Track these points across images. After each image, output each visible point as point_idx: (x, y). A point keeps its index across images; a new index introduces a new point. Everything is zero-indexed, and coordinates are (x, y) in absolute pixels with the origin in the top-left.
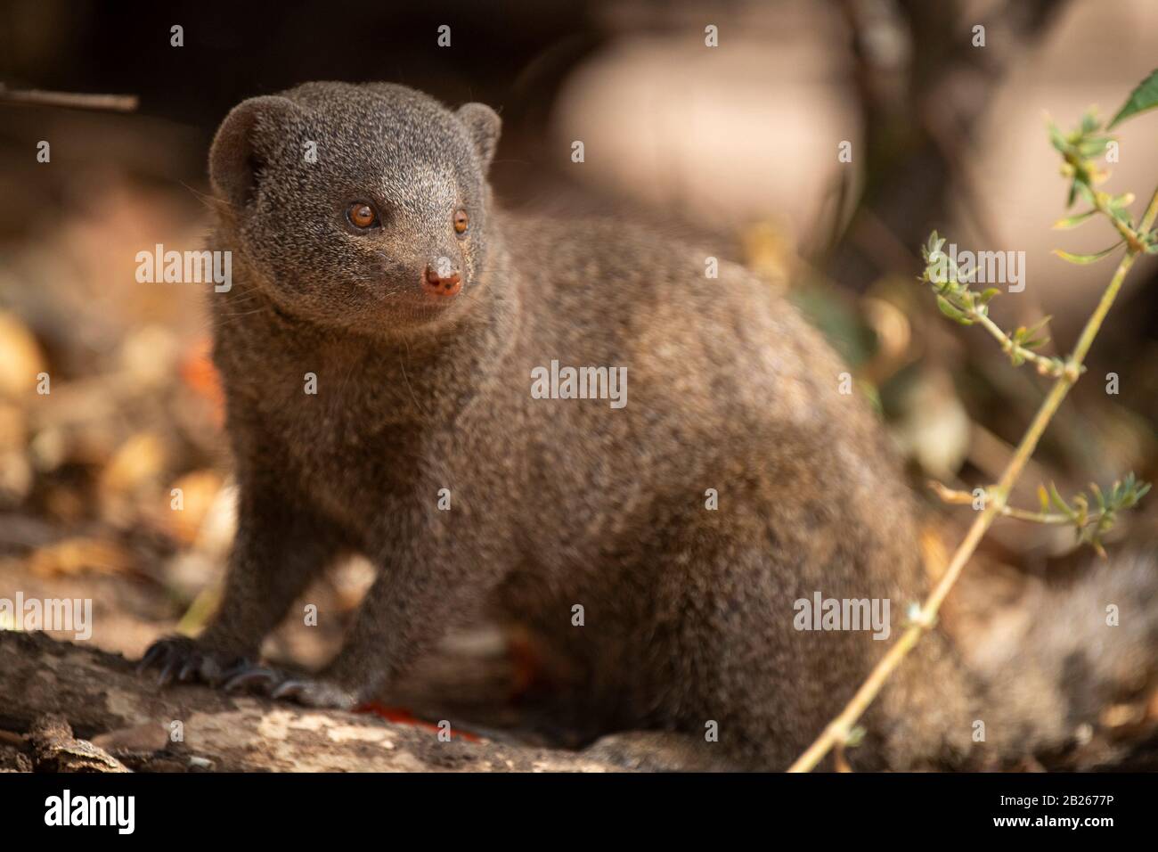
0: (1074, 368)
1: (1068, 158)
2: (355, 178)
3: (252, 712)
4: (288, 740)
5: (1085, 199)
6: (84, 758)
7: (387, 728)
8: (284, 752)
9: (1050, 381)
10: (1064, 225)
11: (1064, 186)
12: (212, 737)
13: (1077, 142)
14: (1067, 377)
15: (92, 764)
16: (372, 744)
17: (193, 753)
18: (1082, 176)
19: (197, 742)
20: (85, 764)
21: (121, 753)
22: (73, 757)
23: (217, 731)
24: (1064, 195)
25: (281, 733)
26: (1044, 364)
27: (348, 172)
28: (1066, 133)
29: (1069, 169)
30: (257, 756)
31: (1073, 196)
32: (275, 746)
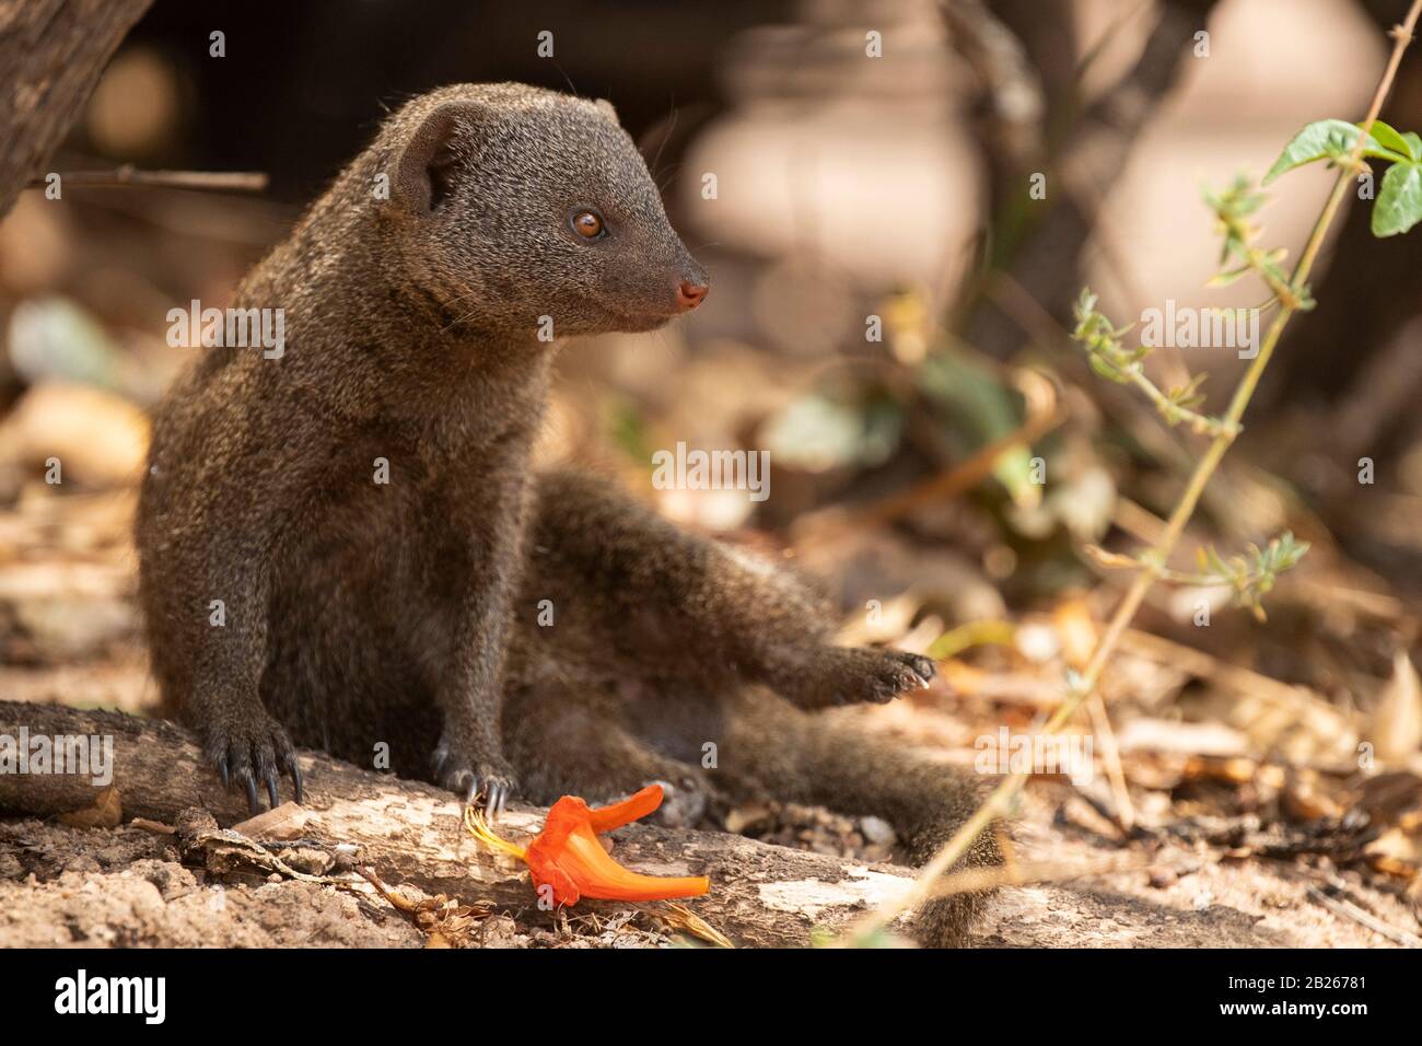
0: (1230, 427)
1: (1223, 216)
2: (578, 185)
3: (394, 798)
4: (432, 827)
5: (1237, 258)
6: (231, 844)
7: (533, 812)
8: (429, 839)
9: (1208, 439)
10: (1219, 283)
11: (1218, 242)
12: (354, 824)
13: (1230, 201)
14: (1222, 436)
15: (240, 850)
16: (519, 828)
17: (338, 840)
18: (1234, 234)
19: (338, 829)
20: (233, 850)
21: (266, 843)
22: (220, 843)
23: (360, 819)
24: (1216, 253)
25: (427, 820)
26: (1201, 423)
27: (570, 179)
28: (1220, 191)
29: (1223, 226)
30: (402, 844)
31: (1225, 254)
32: (420, 832)
